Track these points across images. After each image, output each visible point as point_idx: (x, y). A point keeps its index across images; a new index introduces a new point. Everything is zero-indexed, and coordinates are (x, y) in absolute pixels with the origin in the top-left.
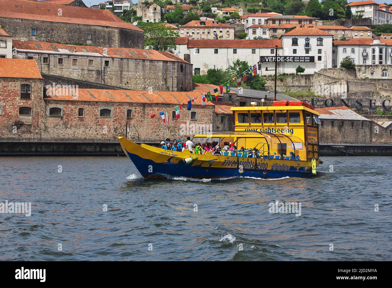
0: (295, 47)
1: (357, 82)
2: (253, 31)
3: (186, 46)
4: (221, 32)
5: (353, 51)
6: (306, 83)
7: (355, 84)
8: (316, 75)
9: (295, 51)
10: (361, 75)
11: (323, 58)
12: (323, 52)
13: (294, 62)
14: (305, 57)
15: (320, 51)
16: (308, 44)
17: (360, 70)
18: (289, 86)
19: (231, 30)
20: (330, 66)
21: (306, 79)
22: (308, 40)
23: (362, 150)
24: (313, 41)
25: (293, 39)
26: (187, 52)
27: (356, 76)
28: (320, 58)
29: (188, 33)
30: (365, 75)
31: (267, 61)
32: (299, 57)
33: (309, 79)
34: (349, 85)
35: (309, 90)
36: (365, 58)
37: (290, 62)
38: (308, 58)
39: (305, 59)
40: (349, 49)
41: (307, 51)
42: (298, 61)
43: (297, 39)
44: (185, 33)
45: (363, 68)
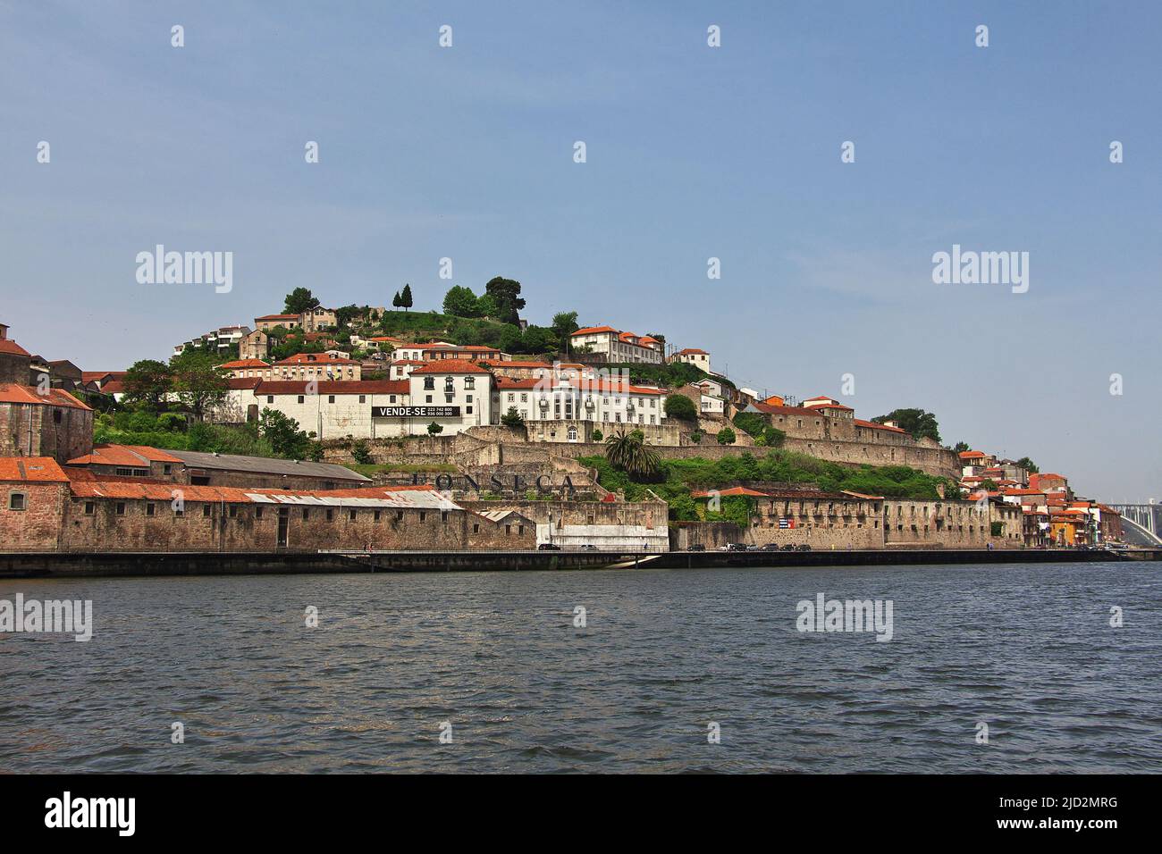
0: (429, 392)
1: (517, 448)
2: (398, 371)
3: (252, 391)
4: (339, 371)
5: (524, 399)
6: (444, 449)
7: (514, 451)
8: (460, 437)
9: (429, 399)
10: (535, 437)
11: (474, 410)
12: (474, 399)
13: (427, 415)
14: (444, 408)
15: (469, 399)
16: (451, 386)
17: (533, 429)
18: (411, 455)
19: (355, 367)
20: (485, 421)
21: (443, 443)
22: (449, 380)
23: (427, 561)
24: (459, 382)
25: (426, 379)
26: (253, 401)
27: (527, 438)
28: (469, 410)
29: (285, 373)
30: (540, 436)
31: (383, 414)
32: (436, 408)
33: (449, 444)
34: (504, 453)
35: (446, 461)
36: (544, 408)
37: (420, 415)
38: (450, 409)
39: (444, 412)
40: (518, 395)
41: (449, 399)
42: (434, 414)
43: (433, 379)
44: (281, 374)
45: (539, 426)
